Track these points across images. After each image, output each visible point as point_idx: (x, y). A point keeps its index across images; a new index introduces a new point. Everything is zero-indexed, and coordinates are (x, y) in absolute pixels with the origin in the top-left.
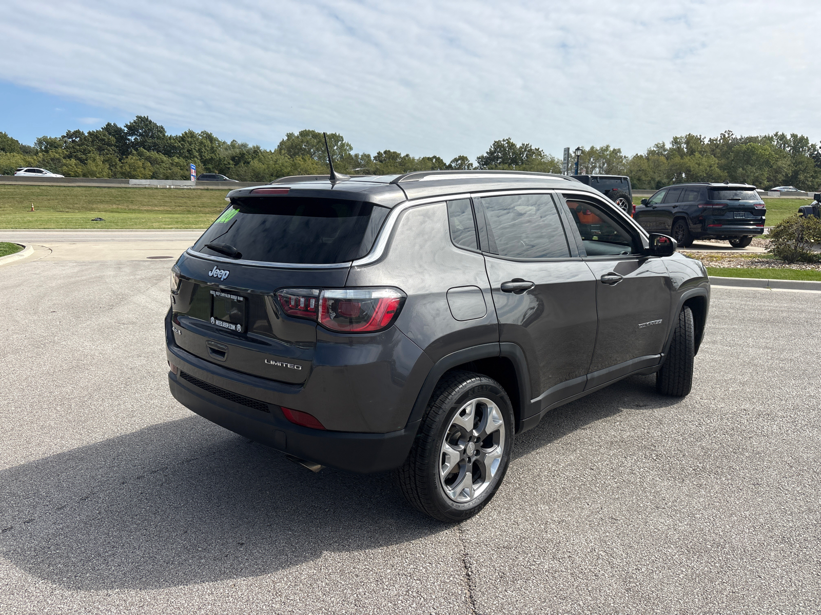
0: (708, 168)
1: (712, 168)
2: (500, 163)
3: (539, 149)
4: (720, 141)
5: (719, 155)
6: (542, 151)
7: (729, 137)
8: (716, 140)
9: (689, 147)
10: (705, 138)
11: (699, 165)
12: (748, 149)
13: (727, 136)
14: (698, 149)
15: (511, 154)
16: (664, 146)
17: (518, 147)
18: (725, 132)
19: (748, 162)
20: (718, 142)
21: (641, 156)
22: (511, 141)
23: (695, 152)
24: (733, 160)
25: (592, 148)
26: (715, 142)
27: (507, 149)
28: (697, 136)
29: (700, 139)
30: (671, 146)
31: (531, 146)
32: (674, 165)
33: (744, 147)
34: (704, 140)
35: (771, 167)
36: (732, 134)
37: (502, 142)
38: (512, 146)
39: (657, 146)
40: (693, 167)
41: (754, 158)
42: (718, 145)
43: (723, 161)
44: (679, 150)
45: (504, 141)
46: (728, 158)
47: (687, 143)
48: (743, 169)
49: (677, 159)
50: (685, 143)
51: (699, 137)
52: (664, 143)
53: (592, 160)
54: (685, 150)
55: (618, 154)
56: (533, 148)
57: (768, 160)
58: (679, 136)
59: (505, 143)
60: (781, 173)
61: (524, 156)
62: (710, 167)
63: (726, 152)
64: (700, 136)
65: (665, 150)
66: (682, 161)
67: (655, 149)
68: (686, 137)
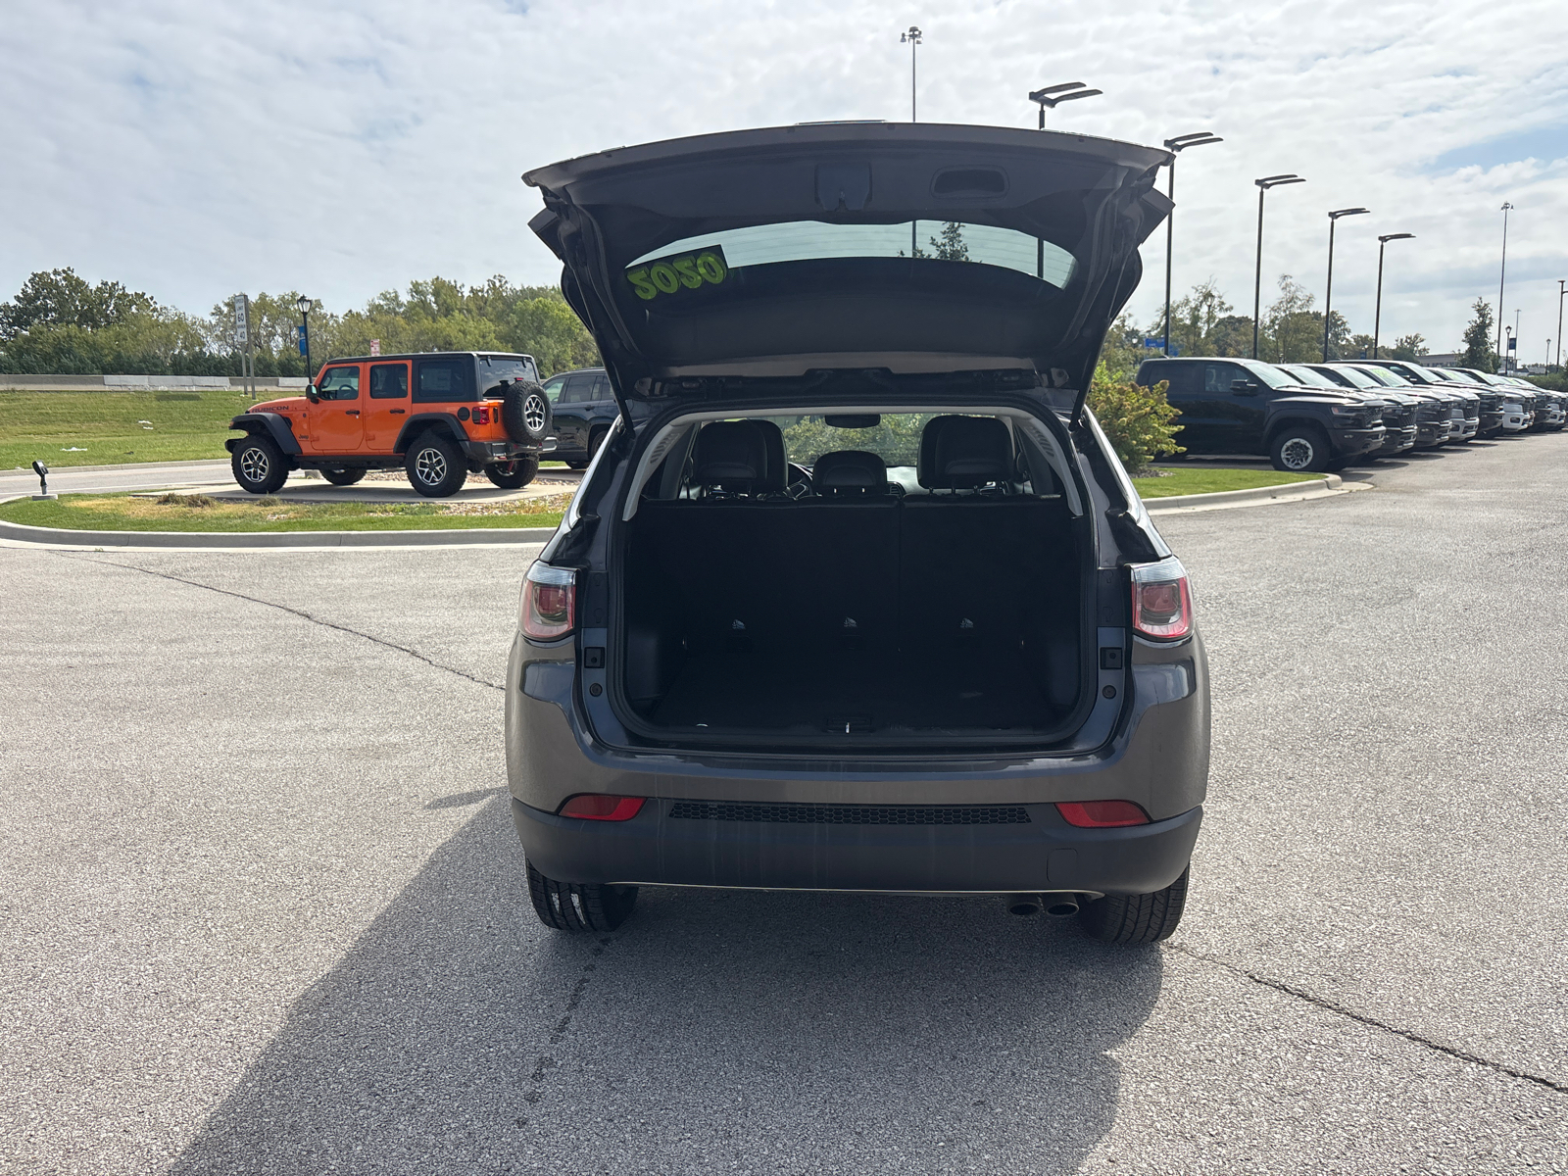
0: (481, 340)
1: (488, 339)
2: (54, 321)
3: (144, 294)
4: (487, 292)
5: (492, 317)
6: (152, 298)
7: (501, 286)
8: (482, 291)
9: (440, 302)
10: (463, 285)
11: (464, 333)
12: (537, 308)
13: (498, 284)
14: (456, 304)
15: (77, 303)
16: (396, 297)
17: (93, 287)
18: (495, 277)
19: (539, 330)
20: (486, 295)
21: (358, 314)
22: (75, 275)
23: (453, 311)
24: (516, 327)
25: (263, 297)
26: (480, 294)
27: (67, 292)
28: (449, 282)
29: (456, 287)
30: (410, 298)
31: (124, 288)
32: (422, 333)
33: (531, 304)
34: (463, 290)
35: (576, 340)
36: (506, 282)
37: (52, 277)
38: (77, 285)
39: (384, 296)
40: (456, 338)
41: (548, 323)
42: (487, 300)
43: (503, 328)
44: (424, 304)
45: (56, 273)
46: (508, 323)
47: (436, 294)
48: (537, 343)
49: (427, 323)
50: (433, 295)
51: (453, 283)
52: (396, 292)
53: (265, 320)
54: (434, 305)
55: (317, 309)
56: (130, 291)
57: (570, 329)
58: (420, 281)
59: (58, 278)
60: (590, 349)
61: (111, 308)
62: (484, 337)
63: (503, 311)
64: (455, 282)
65: (400, 305)
66: (435, 325)
67: (382, 303)
68: (433, 282)
